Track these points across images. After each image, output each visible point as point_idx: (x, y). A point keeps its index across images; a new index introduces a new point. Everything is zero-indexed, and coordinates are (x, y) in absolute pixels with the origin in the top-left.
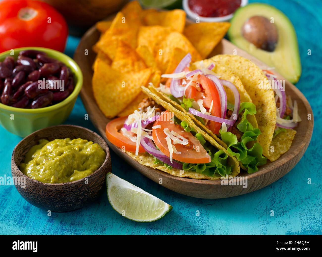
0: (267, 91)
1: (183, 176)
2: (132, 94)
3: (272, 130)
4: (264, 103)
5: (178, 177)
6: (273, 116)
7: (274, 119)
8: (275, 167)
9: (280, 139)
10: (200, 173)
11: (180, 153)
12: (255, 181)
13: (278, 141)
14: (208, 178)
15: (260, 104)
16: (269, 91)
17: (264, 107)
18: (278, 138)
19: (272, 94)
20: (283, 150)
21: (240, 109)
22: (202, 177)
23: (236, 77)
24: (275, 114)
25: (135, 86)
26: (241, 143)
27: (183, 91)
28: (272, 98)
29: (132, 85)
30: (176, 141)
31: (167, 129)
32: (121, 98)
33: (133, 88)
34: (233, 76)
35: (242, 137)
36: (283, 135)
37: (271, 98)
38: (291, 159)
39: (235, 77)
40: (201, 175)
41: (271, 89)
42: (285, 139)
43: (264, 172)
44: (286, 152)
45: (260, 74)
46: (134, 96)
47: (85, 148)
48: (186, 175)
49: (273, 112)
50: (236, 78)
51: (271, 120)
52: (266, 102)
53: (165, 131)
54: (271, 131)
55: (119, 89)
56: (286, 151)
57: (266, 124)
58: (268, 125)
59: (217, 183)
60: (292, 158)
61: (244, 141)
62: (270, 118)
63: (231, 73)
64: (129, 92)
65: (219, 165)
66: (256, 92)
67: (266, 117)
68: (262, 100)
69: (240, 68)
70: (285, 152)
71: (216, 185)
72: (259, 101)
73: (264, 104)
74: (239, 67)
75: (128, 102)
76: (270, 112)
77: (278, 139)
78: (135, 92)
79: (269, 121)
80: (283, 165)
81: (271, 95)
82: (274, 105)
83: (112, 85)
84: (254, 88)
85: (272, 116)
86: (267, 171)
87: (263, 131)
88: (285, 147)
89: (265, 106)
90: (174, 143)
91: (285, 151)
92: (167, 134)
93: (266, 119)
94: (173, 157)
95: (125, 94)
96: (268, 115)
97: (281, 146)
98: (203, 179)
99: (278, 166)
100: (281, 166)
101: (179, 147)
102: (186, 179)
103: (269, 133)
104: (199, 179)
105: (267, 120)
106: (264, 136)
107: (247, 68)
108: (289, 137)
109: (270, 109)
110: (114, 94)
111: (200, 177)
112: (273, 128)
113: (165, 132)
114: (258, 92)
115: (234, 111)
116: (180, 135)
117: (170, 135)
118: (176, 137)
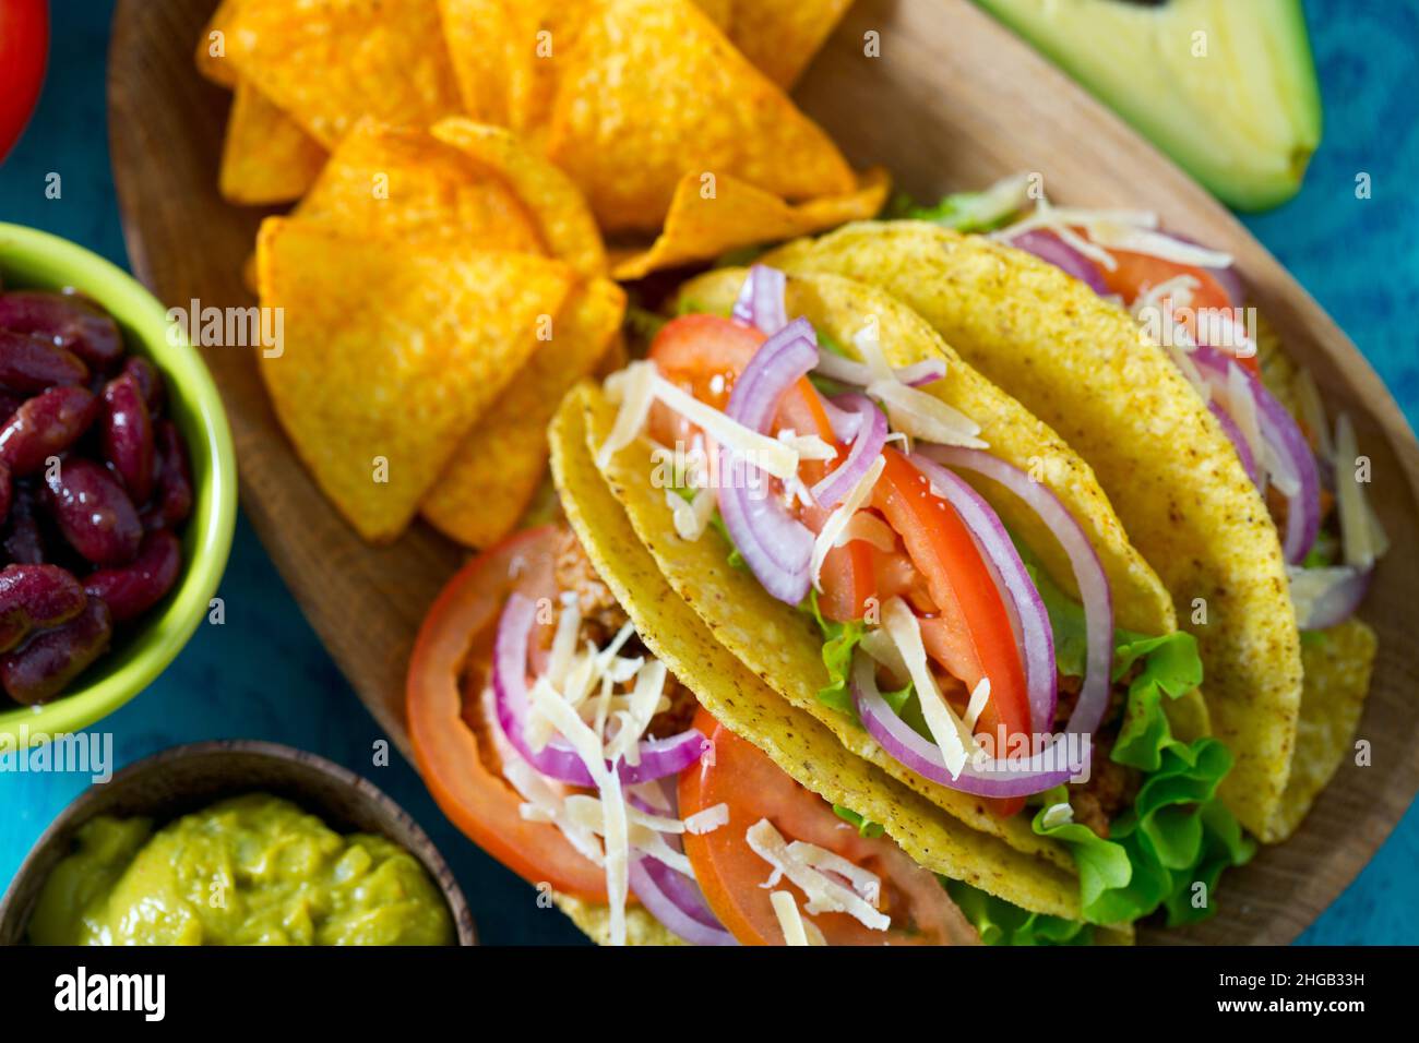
0: (1240, 522)
2: (476, 385)
4: (1227, 580)
6: (1285, 667)
16: (1249, 524)
17: (1229, 607)
25: (487, 339)
29: (468, 337)
30: (824, 896)
31: (763, 826)
32: (423, 412)
33: (475, 354)
46: (488, 393)
47: (338, 905)
49: (1284, 653)
51: (1274, 685)
52: (1240, 584)
53: (756, 837)
55: (404, 366)
57: (1250, 698)
58: (1256, 707)
62: (1267, 678)
64: (459, 378)
66: (1173, 505)
67: (1244, 667)
69: (1068, 339)
73: (1231, 590)
75: (462, 429)
76: (1267, 645)
78: (494, 375)
83: (356, 339)
85: (1276, 665)
88: (1326, 733)
89: (1233, 600)
90: (815, 910)
92: (767, 856)
93: (1245, 675)
95: (440, 392)
96: (1258, 660)
105: (1249, 679)
107: (1110, 352)
109: (1267, 630)
110: (382, 395)
112: (1288, 730)
113: (756, 847)
114: (1187, 508)
115: (1088, 678)
116: (833, 855)
117: (785, 857)
118: (813, 867)
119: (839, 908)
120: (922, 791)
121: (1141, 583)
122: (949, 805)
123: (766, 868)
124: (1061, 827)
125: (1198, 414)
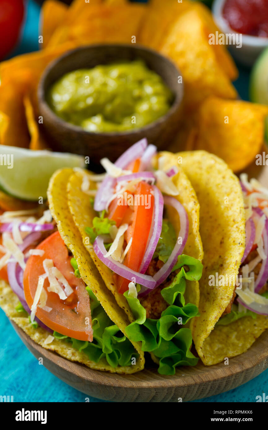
0: (237, 244)
1: (48, 347)
3: (216, 316)
4: (225, 263)
5: (40, 346)
7: (226, 297)
8: (198, 381)
9: (242, 327)
10: (77, 350)
11: (50, 309)
12: (158, 394)
14: (87, 362)
15: (220, 263)
16: (239, 245)
17: (222, 270)
18: (239, 323)
19: (240, 254)
20: (234, 350)
21: (176, 264)
22: (77, 358)
23: (195, 204)
24: (231, 290)
26: (158, 322)
27: (106, 203)
30: (54, 286)
31: (51, 261)
35: (163, 312)
36: (248, 323)
38: (232, 375)
40: (77, 354)
41: (242, 244)
42: (247, 331)
43: (177, 385)
44: (238, 356)
45: (238, 211)
48: (53, 347)
50: (195, 206)
51: (221, 298)
52: (228, 263)
53: (46, 263)
54: (214, 317)
56: (239, 353)
57: (214, 300)
58: (214, 304)
59: (92, 379)
60: (234, 373)
62: (221, 294)
65: (106, 348)
66: (223, 238)
68: (225, 257)
70: (236, 354)
71: (89, 381)
72: (220, 257)
73: (225, 266)
79: (219, 298)
80: (215, 380)
84: (223, 230)
85: (225, 290)
86: (182, 384)
87: (205, 312)
88: (240, 345)
89: (224, 268)
90: (49, 289)
91: (237, 352)
92: (46, 269)
93: (216, 292)
94: (36, 313)
97: (236, 341)
98: (76, 363)
99: (205, 380)
100: (210, 381)
101: (53, 297)
102: (50, 353)
104: (70, 361)
105: (216, 294)
106: (204, 321)
108: (256, 330)
111: (73, 358)
112: (219, 312)
113: (44, 265)
115: (166, 264)
116: (64, 278)
117: (50, 271)
118: (57, 279)
119: (56, 292)
120: (97, 265)
121: (196, 245)
122: (103, 274)
123: (43, 272)
124: (132, 298)
125: (240, 208)
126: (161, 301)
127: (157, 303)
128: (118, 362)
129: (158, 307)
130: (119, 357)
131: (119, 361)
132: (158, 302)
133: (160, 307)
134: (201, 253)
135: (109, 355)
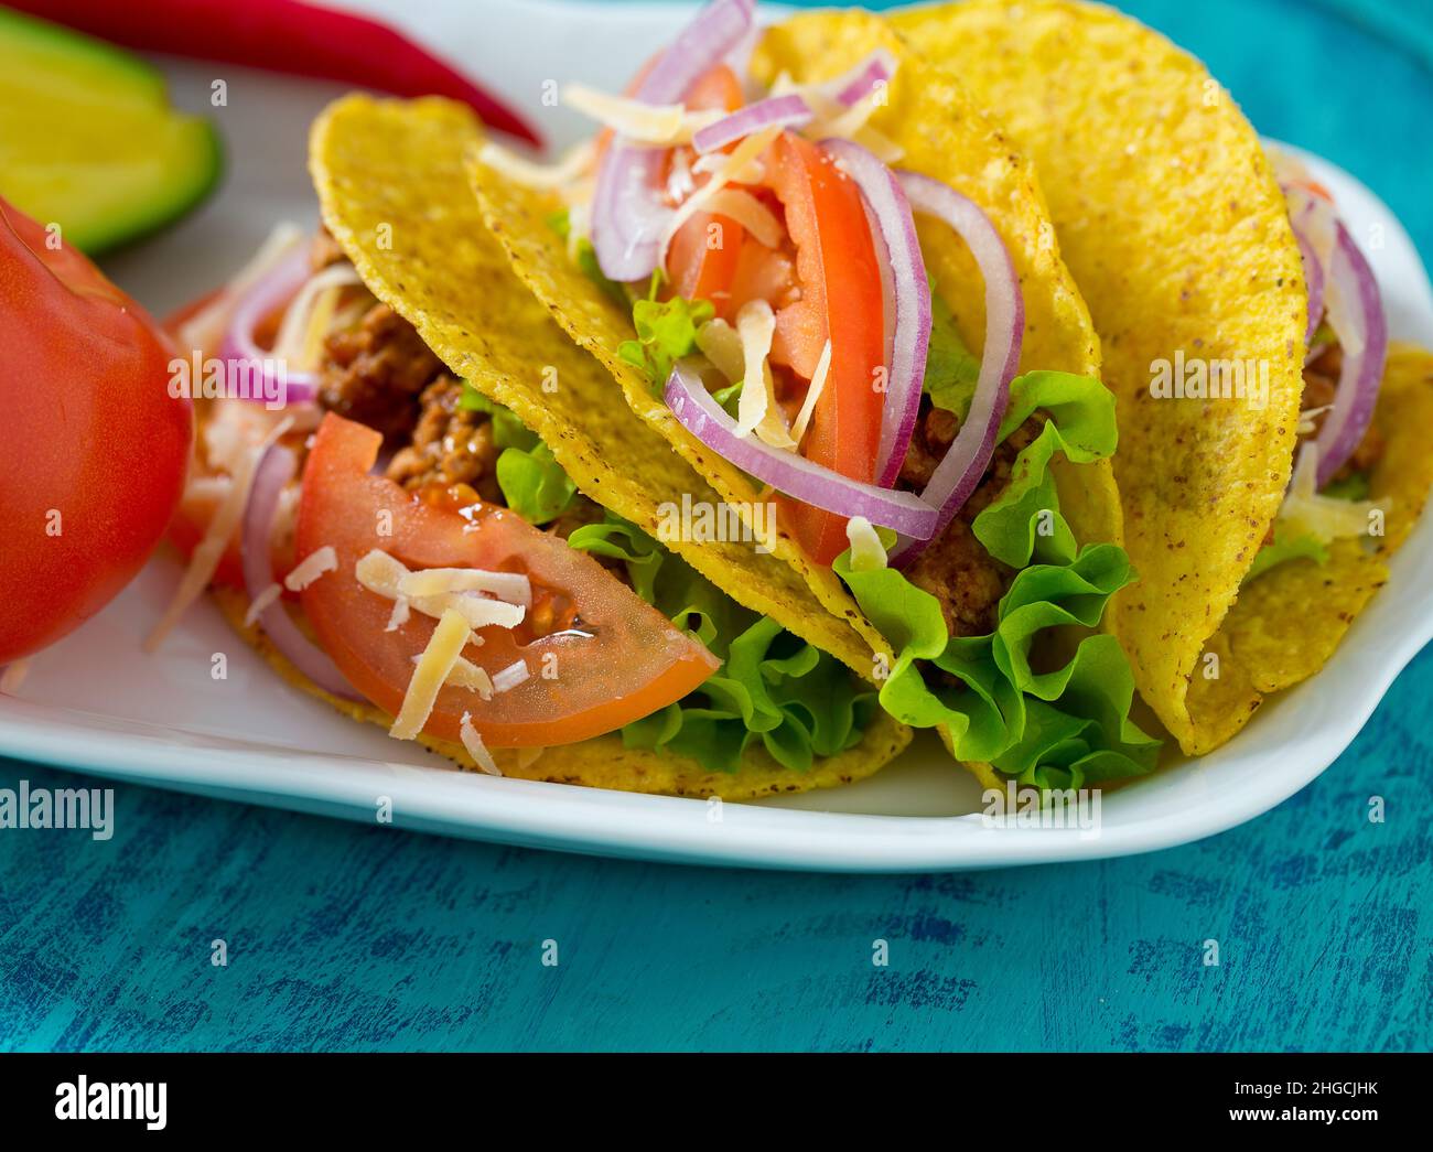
3: (1240, 550)
6: (1270, 461)
9: (1276, 601)
13: (1257, 612)
16: (1279, 290)
19: (1295, 317)
21: (1008, 414)
23: (1016, 165)
24: (1282, 446)
26: (994, 641)
27: (657, 244)
28: (1291, 344)
34: (999, 156)
35: (1002, 602)
36: (1299, 582)
37: (1284, 341)
39: (1010, 167)
41: (1293, 282)
42: (1304, 606)
50: (1017, 171)
54: (1233, 557)
57: (1213, 500)
58: (1218, 512)
61: (1012, 629)
63: (989, 137)
65: (758, 714)
67: (1217, 458)
69: (1122, 101)
74: (1117, 94)
76: (1253, 428)
77: (1262, 600)
79: (1238, 486)
81: (1289, 321)
82: (1290, 391)
85: (1266, 456)
96: (1236, 443)
103: (1213, 568)
107: (1167, 110)
108: (1336, 595)
114: (1205, 284)
115: (969, 420)
121: (1062, 313)
124: (868, 575)
126: (975, 565)
127: (963, 576)
128: (810, 746)
129: (971, 589)
130: (810, 727)
131: (813, 740)
132: (967, 568)
133: (980, 586)
134: (1091, 342)
135: (774, 734)
